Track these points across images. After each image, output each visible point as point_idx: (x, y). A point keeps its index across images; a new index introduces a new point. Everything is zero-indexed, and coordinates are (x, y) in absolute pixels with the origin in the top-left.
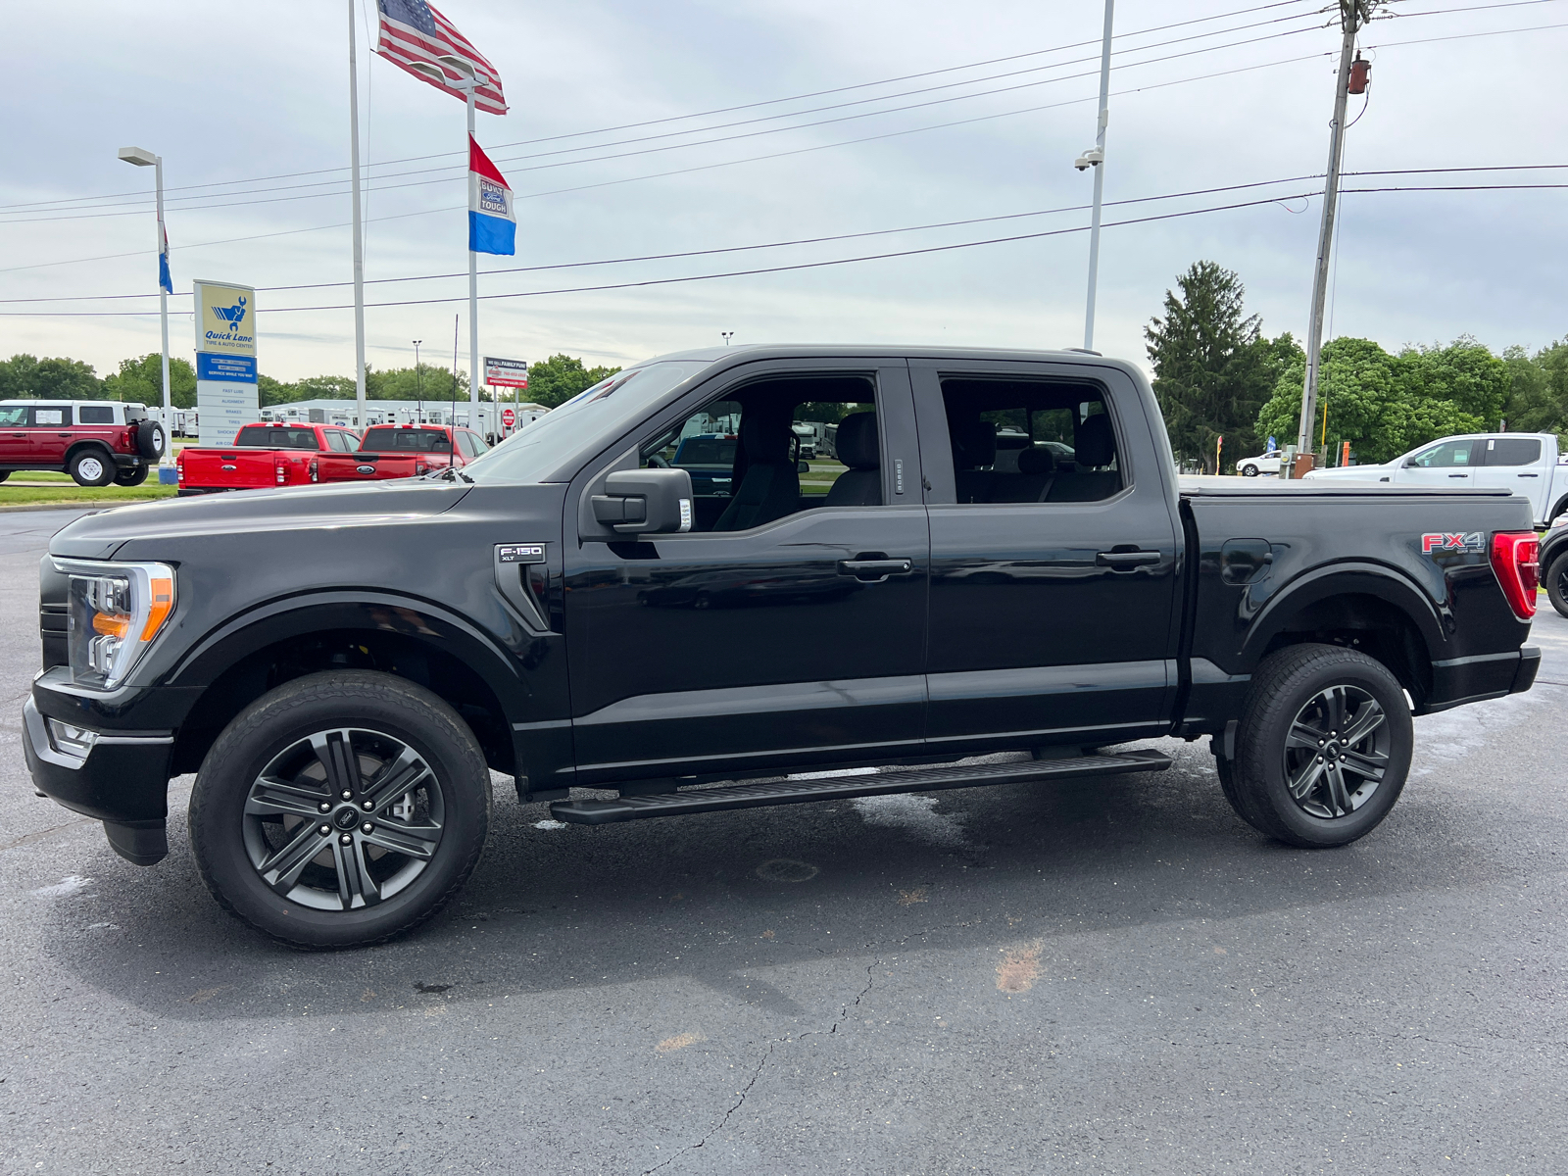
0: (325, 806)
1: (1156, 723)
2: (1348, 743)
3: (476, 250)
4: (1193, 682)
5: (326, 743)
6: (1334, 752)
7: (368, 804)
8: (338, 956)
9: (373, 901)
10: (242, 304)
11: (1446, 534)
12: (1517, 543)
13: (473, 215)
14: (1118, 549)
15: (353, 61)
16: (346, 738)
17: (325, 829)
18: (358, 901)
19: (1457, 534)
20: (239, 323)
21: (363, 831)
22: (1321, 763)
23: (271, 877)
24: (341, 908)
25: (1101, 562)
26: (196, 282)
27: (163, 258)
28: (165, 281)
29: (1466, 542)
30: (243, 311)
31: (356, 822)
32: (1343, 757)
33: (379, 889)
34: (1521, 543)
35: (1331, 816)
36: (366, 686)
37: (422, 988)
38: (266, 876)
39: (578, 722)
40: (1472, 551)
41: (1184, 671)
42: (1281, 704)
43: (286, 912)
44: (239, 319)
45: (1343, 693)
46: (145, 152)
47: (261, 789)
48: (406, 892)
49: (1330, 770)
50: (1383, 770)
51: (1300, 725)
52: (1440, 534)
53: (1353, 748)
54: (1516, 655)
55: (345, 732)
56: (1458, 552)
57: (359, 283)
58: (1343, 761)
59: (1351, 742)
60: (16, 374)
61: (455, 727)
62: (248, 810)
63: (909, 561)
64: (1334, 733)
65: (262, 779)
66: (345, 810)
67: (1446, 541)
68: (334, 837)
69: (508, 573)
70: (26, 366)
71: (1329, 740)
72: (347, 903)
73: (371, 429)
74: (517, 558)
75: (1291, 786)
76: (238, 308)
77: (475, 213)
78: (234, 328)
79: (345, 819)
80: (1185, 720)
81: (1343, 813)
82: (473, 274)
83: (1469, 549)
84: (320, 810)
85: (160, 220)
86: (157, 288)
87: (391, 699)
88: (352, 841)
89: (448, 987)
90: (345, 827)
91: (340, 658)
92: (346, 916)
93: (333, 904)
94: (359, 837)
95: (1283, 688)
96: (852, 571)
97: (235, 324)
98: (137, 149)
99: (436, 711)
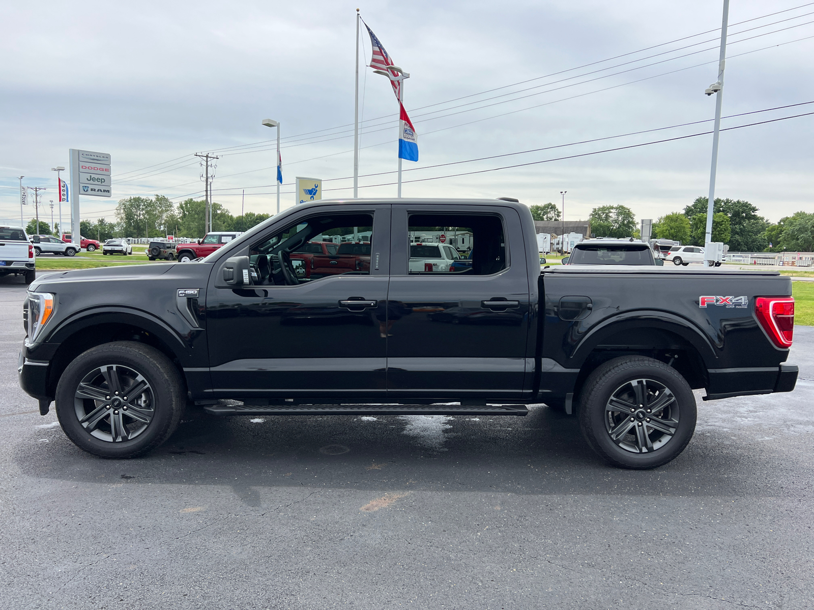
0: (108, 397)
1: (521, 391)
2: (651, 412)
3: (401, 158)
4: (542, 371)
5: (106, 370)
6: (641, 416)
7: (125, 398)
8: (109, 461)
9: (125, 439)
10: (316, 187)
11: (718, 297)
12: (772, 304)
13: (401, 141)
14: (493, 299)
15: (357, 72)
16: (114, 369)
17: (108, 407)
18: (119, 439)
19: (727, 297)
20: (314, 196)
21: (123, 409)
22: (633, 421)
23: (85, 425)
24: (112, 441)
25: (483, 305)
26: (297, 178)
27: (279, 168)
28: (280, 178)
29: (733, 301)
30: (317, 190)
31: (120, 405)
32: (648, 419)
33: (128, 436)
34: (775, 304)
35: (639, 452)
36: (123, 347)
37: (123, 477)
38: (83, 424)
39: (213, 369)
40: (737, 307)
41: (538, 364)
42: (601, 387)
43: (89, 440)
44: (315, 194)
45: (645, 383)
46: (273, 121)
47: (82, 388)
48: (139, 437)
49: (639, 426)
50: (675, 429)
51: (615, 399)
52: (714, 297)
53: (654, 415)
54: (777, 369)
55: (114, 366)
56: (727, 307)
57: (356, 177)
58: (648, 422)
59: (653, 411)
60: (247, 221)
61: (160, 367)
62: (76, 396)
63: (374, 302)
64: (641, 406)
65: (81, 383)
66: (116, 399)
67: (717, 301)
68: (112, 410)
69: (182, 302)
70: (251, 218)
71: (638, 409)
72: (114, 439)
73: (342, 244)
74: (186, 295)
75: (610, 432)
76: (314, 189)
77: (401, 140)
78: (312, 198)
79: (116, 403)
80: (540, 391)
81: (647, 451)
82: (400, 171)
83: (735, 305)
84: (106, 399)
85: (278, 151)
86: (276, 182)
87: (132, 353)
88: (118, 414)
89: (134, 477)
90: (116, 406)
91: (137, 337)
92: (114, 444)
93: (109, 438)
94: (121, 411)
95: (603, 378)
96: (344, 305)
97: (313, 197)
98: (269, 120)
99: (151, 360)
